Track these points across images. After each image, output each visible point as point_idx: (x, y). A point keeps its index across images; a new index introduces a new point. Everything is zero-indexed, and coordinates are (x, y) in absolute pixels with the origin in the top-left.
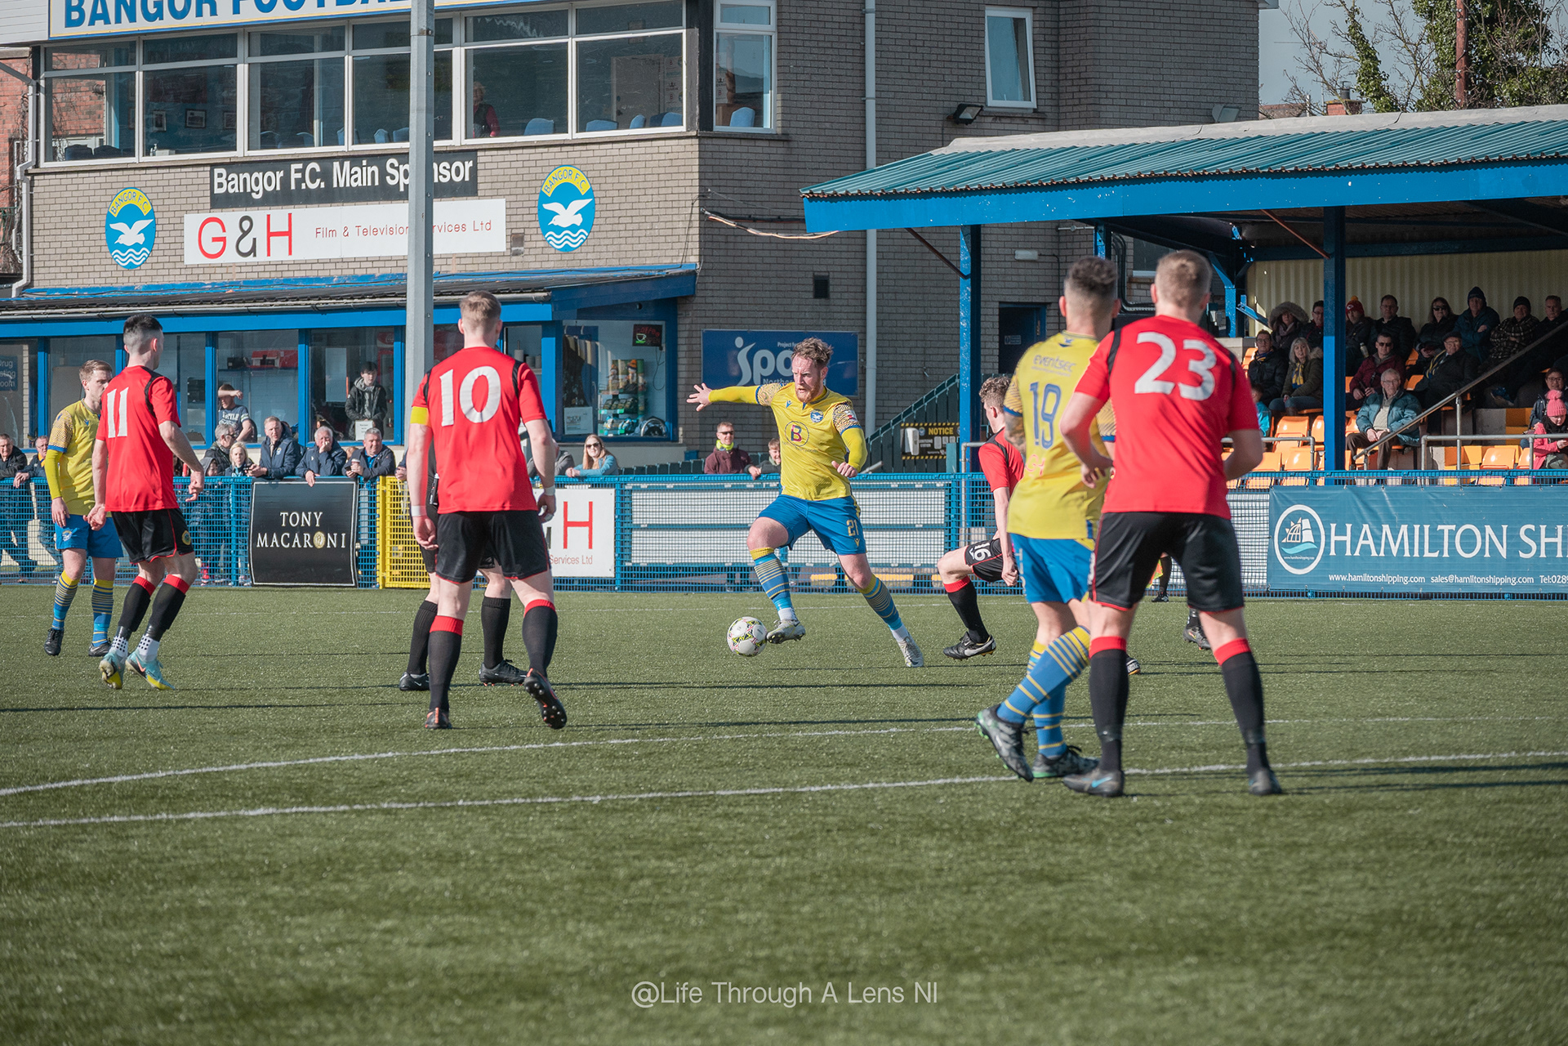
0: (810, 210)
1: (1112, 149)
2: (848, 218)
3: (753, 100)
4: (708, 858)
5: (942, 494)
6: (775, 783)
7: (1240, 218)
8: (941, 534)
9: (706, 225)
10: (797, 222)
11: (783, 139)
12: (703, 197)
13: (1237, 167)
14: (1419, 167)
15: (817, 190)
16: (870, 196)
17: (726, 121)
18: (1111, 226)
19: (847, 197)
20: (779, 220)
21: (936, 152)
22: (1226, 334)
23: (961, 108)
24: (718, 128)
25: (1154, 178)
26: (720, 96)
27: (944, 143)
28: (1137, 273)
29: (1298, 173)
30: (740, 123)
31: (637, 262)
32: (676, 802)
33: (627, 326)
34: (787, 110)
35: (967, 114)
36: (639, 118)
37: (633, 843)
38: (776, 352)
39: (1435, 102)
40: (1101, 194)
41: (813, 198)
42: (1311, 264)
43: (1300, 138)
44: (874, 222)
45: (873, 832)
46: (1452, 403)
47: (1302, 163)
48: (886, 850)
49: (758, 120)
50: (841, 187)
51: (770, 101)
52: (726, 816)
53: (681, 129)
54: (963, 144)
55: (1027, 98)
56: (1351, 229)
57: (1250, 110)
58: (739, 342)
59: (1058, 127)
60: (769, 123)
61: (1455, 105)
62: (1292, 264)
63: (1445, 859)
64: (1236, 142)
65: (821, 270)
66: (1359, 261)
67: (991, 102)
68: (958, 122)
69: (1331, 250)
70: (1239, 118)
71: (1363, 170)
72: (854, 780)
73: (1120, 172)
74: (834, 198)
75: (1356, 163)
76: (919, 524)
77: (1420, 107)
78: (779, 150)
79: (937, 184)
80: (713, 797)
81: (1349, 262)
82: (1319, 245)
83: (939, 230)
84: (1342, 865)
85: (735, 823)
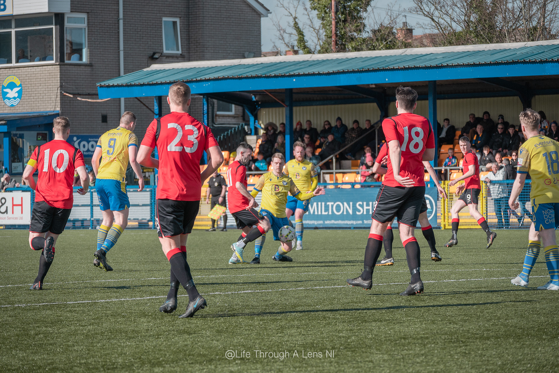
0: (100, 91)
1: (209, 68)
2: (114, 94)
3: (79, 51)
4: (64, 326)
5: (149, 193)
6: (89, 299)
7: (255, 93)
8: (149, 208)
9: (62, 97)
10: (95, 95)
11: (90, 65)
12: (61, 86)
13: (254, 74)
14: (319, 74)
15: (103, 84)
16: (122, 86)
17: (69, 59)
18: (209, 96)
19: (113, 86)
20: (89, 94)
21: (145, 70)
22: (250, 134)
23: (154, 54)
24: (67, 62)
25: (224, 79)
26: (67, 50)
27: (148, 66)
28: (218, 113)
29: (276, 76)
30: (74, 59)
31: (38, 110)
32: (53, 306)
33: (34, 133)
34: (91, 55)
35: (156, 56)
36: (38, 58)
37: (36, 321)
38: (88, 142)
39: (325, 50)
40: (205, 84)
41: (101, 86)
42: (281, 109)
43: (276, 64)
44: (123, 95)
45: (124, 317)
46: (332, 159)
47: (277, 73)
48: (128, 323)
49: (81, 58)
50: (111, 82)
51: (85, 52)
52: (70, 311)
53: (53, 62)
54: (155, 67)
55: (178, 50)
56: (295, 96)
57: (258, 53)
58: (75, 139)
59: (189, 60)
60: (85, 60)
61: (331, 51)
62: (274, 109)
63: (329, 324)
64: (253, 65)
65: (104, 112)
66: (298, 108)
67: (165, 51)
68: (153, 59)
69: (288, 104)
70: (254, 57)
71: (299, 75)
72: (117, 297)
73: (212, 76)
74: (109, 86)
75: (296, 72)
76: (141, 204)
77: (319, 52)
78: (88, 69)
79: (146, 81)
80: (65, 305)
81: (294, 109)
82: (283, 102)
83: (147, 98)
84: (292, 326)
85: (74, 314)
